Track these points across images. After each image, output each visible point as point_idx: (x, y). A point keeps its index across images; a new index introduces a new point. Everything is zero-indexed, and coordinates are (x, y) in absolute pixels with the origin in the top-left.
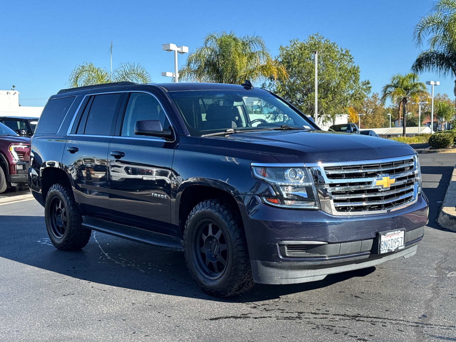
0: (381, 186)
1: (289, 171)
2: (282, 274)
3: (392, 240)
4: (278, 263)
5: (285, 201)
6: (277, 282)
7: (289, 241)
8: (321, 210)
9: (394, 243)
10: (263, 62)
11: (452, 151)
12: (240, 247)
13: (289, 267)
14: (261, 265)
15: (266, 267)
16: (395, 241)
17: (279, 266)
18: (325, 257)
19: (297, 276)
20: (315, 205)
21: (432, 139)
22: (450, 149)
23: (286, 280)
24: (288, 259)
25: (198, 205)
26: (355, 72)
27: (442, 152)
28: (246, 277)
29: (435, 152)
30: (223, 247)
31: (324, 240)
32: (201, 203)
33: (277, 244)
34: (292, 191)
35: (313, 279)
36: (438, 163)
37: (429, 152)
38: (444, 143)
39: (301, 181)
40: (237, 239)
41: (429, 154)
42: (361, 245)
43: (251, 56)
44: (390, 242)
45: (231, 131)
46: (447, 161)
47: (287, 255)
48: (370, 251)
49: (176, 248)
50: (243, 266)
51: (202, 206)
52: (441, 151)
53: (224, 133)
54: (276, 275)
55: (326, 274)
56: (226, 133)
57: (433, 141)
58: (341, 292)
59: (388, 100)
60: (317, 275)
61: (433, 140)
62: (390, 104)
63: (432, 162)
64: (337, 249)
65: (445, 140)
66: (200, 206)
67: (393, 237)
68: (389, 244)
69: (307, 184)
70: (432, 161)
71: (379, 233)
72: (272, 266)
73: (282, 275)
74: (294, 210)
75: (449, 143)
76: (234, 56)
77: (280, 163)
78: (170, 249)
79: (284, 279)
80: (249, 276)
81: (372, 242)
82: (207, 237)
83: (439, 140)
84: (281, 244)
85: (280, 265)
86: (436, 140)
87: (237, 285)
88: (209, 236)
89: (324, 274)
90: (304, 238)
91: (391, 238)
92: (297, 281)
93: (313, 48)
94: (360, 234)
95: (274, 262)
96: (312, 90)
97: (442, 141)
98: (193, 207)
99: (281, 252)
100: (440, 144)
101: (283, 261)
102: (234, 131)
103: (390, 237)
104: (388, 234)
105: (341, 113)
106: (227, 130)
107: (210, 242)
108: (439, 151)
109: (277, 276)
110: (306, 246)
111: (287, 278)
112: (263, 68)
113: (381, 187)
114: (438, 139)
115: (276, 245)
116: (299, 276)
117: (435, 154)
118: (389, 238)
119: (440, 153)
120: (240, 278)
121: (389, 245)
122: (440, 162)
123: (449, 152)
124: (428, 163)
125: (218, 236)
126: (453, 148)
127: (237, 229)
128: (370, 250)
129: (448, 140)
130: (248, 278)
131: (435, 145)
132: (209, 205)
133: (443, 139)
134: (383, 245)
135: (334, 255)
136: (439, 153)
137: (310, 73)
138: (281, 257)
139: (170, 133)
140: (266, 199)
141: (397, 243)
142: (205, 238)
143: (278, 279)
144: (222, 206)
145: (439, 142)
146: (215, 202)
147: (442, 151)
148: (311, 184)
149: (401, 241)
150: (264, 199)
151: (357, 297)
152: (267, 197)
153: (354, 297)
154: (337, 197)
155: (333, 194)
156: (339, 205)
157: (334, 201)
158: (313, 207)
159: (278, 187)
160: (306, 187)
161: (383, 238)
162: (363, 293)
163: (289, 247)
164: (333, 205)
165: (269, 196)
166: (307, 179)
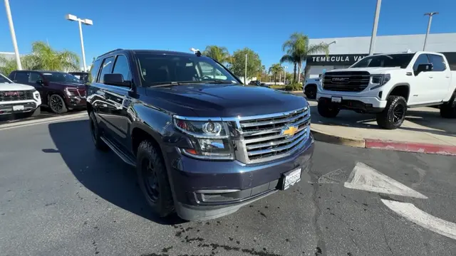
1: (206, 124)
2: (200, 213)
4: (195, 206)
5: (203, 153)
6: (196, 220)
7: (206, 191)
8: (236, 160)
9: (294, 179)
10: (227, 57)
15: (186, 208)
18: (238, 200)
20: (231, 155)
24: (205, 203)
26: (259, 62)
31: (238, 189)
34: (210, 142)
35: (228, 213)
39: (218, 134)
42: (268, 185)
43: (223, 54)
44: (291, 179)
47: (204, 201)
55: (239, 208)
59: (271, 73)
62: (271, 74)
64: (249, 193)
66: (142, 144)
67: (294, 175)
69: (223, 137)
71: (284, 175)
72: (191, 208)
74: (210, 161)
76: (216, 54)
77: (199, 117)
79: (201, 217)
81: (278, 182)
84: (197, 192)
85: (197, 208)
88: (150, 168)
90: (219, 187)
91: (292, 176)
93: (246, 52)
95: (192, 205)
96: (244, 68)
99: (198, 198)
101: (200, 205)
105: (254, 77)
109: (196, 215)
110: (221, 194)
111: (205, 217)
112: (227, 59)
113: (287, 136)
114: (287, 87)
115: (194, 194)
121: (290, 181)
128: (276, 186)
132: (147, 146)
134: (286, 183)
135: (246, 197)
137: (244, 61)
138: (198, 202)
141: (296, 178)
146: (150, 144)
148: (227, 137)
149: (299, 175)
150: (184, 150)
151: (262, 214)
152: (186, 149)
153: (260, 215)
154: (251, 147)
155: (247, 144)
156: (251, 154)
157: (248, 151)
158: (228, 158)
159: (196, 140)
160: (223, 140)
161: (287, 178)
162: (266, 207)
163: (206, 194)
164: (246, 154)
165: (188, 148)
166: (223, 133)
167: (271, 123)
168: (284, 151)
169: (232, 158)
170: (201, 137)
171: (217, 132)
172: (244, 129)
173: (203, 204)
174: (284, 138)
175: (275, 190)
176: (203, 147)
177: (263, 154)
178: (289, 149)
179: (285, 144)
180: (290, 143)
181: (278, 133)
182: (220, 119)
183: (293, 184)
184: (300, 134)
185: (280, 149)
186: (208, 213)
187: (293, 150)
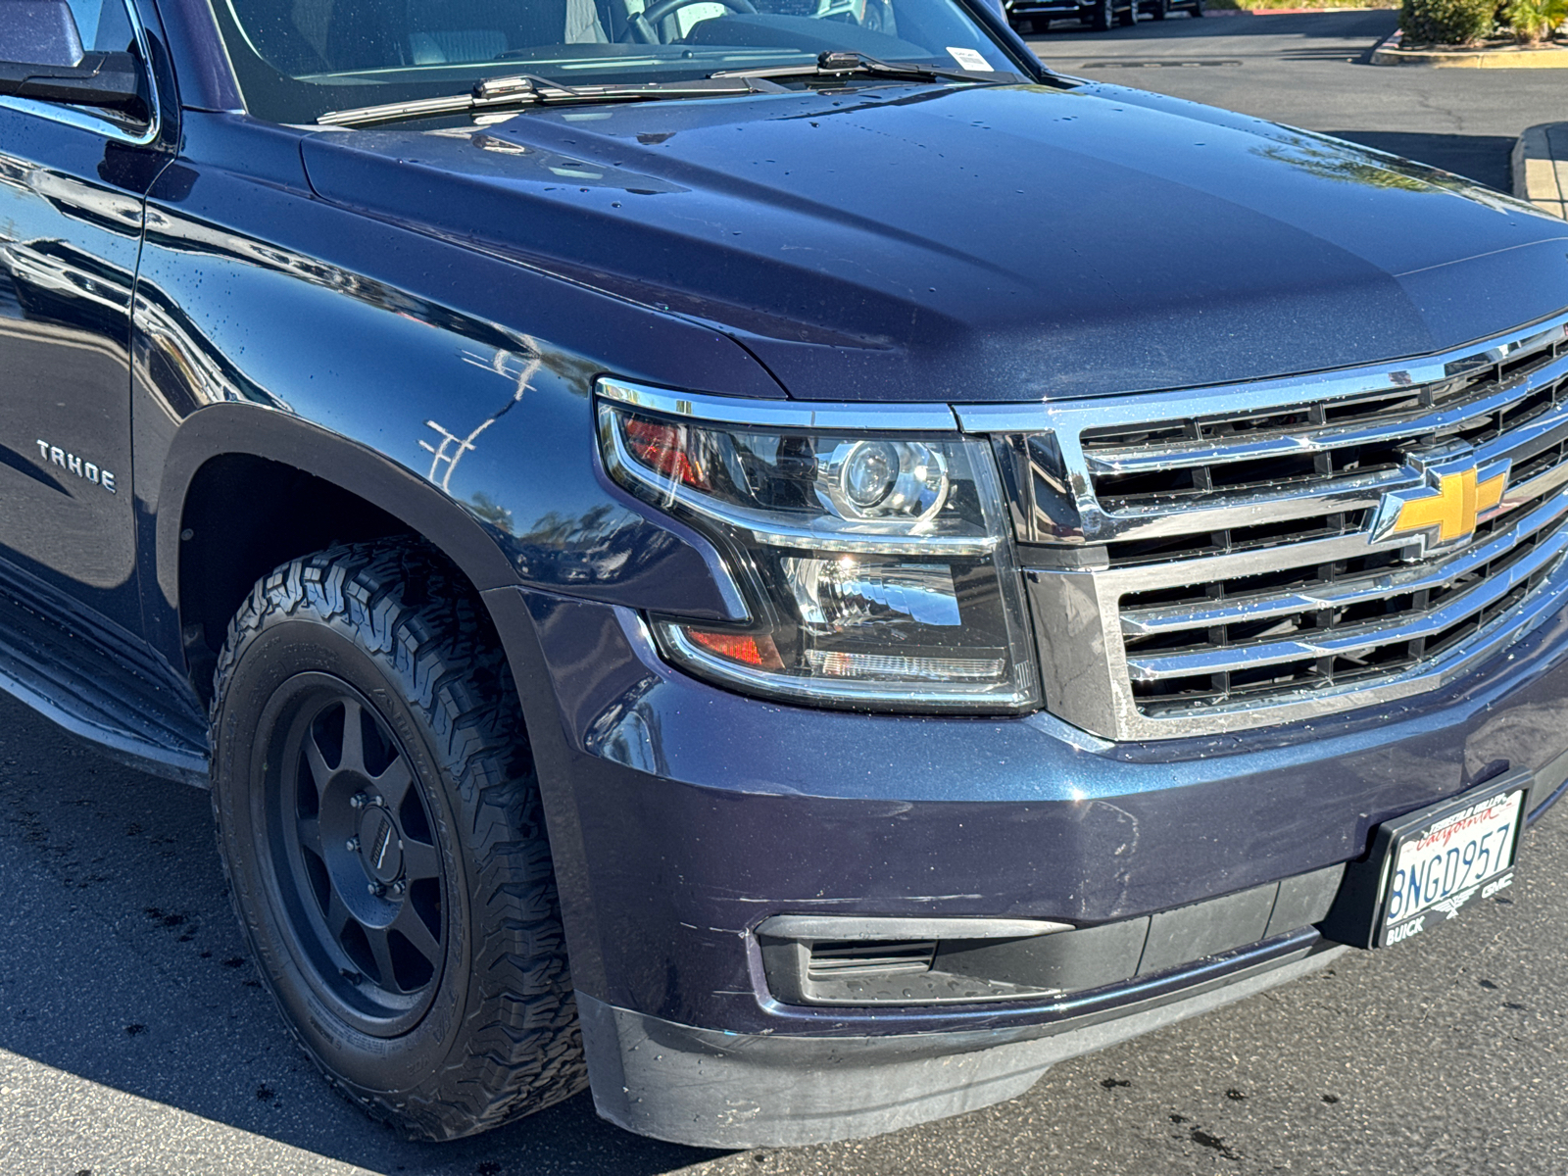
0: (1420, 532)
1: (846, 453)
2: (770, 1092)
3: (1454, 854)
4: (744, 1038)
5: (812, 655)
6: (740, 1138)
7: (826, 921)
8: (1044, 709)
9: (1462, 868)
11: (1486, 60)
12: (516, 901)
13: (817, 1057)
14: (644, 1035)
15: (671, 1052)
16: (1468, 859)
17: (756, 1053)
18: (1050, 1001)
19: (868, 1096)
20: (1008, 675)
21: (1414, 8)
22: (1476, 49)
23: (795, 1126)
24: (816, 1017)
25: (278, 579)
27: (1450, 65)
28: (551, 1061)
29: (1423, 60)
30: (423, 862)
31: (1051, 914)
32: (296, 568)
33: (746, 934)
34: (861, 578)
35: (964, 1104)
36: (1443, 117)
37: (1402, 61)
38: (1458, 25)
39: (926, 523)
40: (496, 846)
41: (1399, 69)
42: (1270, 903)
44: (1438, 871)
45: (511, 91)
46: (1477, 110)
47: (809, 996)
48: (1317, 926)
49: (183, 771)
50: (531, 1009)
51: (300, 591)
52: (1442, 56)
53: (465, 100)
54: (736, 1100)
55: (1041, 1067)
56: (477, 101)
57: (1419, 16)
58: (1109, 1084)
60: (991, 1076)
61: (1417, 13)
63: (1418, 114)
64: (1127, 950)
65: (1460, 15)
66: (290, 583)
67: (1460, 839)
68: (1436, 882)
69: (963, 545)
70: (1419, 109)
71: (1388, 835)
72: (710, 1052)
73: (773, 1098)
74: (865, 713)
75: (1475, 25)
77: (791, 398)
78: (153, 771)
79: (781, 1118)
80: (573, 1053)
81: (1339, 880)
82: (333, 772)
83: (1440, 14)
84: (768, 932)
85: (759, 1046)
86: (1430, 11)
87: (494, 1107)
88: (344, 773)
89: (1034, 1064)
90: (926, 899)
91: (1450, 846)
92: (861, 1125)
94: (1278, 851)
95: (721, 1028)
97: (1450, 18)
98: (257, 579)
99: (767, 974)
100: (1441, 27)
101: (780, 1025)
102: (534, 91)
103: (1442, 840)
104: (1435, 827)
106: (488, 85)
107: (353, 802)
108: (1436, 59)
109: (741, 1102)
110: (933, 945)
111: (803, 1117)
113: (1420, 539)
114: (1436, 10)
115: (743, 941)
116: (879, 1096)
117: (1422, 69)
118: (1439, 848)
119: (1441, 65)
120: (513, 1073)
121: (1432, 886)
122: (1449, 113)
123: (1477, 64)
124: (1405, 113)
125: (391, 785)
126: (1488, 47)
127: (504, 785)
128: (1322, 919)
129: (1475, 16)
130: (564, 1064)
131: (1424, 32)
132: (341, 600)
133: (1456, 11)
134: (1399, 894)
135: (1104, 982)
136: (1437, 66)
138: (771, 1007)
139: (126, 84)
140: (684, 631)
141: (1478, 866)
142: (324, 774)
143: (748, 1120)
144: (414, 622)
145: (1441, 22)
146: (375, 585)
147: (1449, 58)
148: (989, 543)
149: (1500, 847)
150: (676, 633)
151: (1201, 1138)
152: (690, 622)
153: (1190, 1146)
154: (1150, 624)
155: (1128, 601)
156: (1154, 669)
157: (1135, 647)
158: (986, 696)
159: (772, 558)
160: (958, 565)
161: (1409, 856)
162: (1234, 1095)
163: (823, 948)
164: (1120, 671)
165: (708, 620)
166: (964, 511)
167: (1304, 444)
168: (1391, 656)
169: (1014, 699)
170: (804, 542)
171: (918, 510)
172: (1107, 487)
173: (807, 1019)
174: (1390, 560)
175: (1317, 947)
176: (811, 612)
177: (1239, 677)
178: (1432, 642)
179: (1403, 604)
180: (1436, 595)
181: (1357, 519)
182: (940, 418)
183: (1450, 909)
184: (1521, 531)
185: (1360, 642)
186: (830, 1088)
187: (1464, 655)
